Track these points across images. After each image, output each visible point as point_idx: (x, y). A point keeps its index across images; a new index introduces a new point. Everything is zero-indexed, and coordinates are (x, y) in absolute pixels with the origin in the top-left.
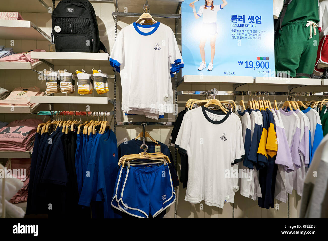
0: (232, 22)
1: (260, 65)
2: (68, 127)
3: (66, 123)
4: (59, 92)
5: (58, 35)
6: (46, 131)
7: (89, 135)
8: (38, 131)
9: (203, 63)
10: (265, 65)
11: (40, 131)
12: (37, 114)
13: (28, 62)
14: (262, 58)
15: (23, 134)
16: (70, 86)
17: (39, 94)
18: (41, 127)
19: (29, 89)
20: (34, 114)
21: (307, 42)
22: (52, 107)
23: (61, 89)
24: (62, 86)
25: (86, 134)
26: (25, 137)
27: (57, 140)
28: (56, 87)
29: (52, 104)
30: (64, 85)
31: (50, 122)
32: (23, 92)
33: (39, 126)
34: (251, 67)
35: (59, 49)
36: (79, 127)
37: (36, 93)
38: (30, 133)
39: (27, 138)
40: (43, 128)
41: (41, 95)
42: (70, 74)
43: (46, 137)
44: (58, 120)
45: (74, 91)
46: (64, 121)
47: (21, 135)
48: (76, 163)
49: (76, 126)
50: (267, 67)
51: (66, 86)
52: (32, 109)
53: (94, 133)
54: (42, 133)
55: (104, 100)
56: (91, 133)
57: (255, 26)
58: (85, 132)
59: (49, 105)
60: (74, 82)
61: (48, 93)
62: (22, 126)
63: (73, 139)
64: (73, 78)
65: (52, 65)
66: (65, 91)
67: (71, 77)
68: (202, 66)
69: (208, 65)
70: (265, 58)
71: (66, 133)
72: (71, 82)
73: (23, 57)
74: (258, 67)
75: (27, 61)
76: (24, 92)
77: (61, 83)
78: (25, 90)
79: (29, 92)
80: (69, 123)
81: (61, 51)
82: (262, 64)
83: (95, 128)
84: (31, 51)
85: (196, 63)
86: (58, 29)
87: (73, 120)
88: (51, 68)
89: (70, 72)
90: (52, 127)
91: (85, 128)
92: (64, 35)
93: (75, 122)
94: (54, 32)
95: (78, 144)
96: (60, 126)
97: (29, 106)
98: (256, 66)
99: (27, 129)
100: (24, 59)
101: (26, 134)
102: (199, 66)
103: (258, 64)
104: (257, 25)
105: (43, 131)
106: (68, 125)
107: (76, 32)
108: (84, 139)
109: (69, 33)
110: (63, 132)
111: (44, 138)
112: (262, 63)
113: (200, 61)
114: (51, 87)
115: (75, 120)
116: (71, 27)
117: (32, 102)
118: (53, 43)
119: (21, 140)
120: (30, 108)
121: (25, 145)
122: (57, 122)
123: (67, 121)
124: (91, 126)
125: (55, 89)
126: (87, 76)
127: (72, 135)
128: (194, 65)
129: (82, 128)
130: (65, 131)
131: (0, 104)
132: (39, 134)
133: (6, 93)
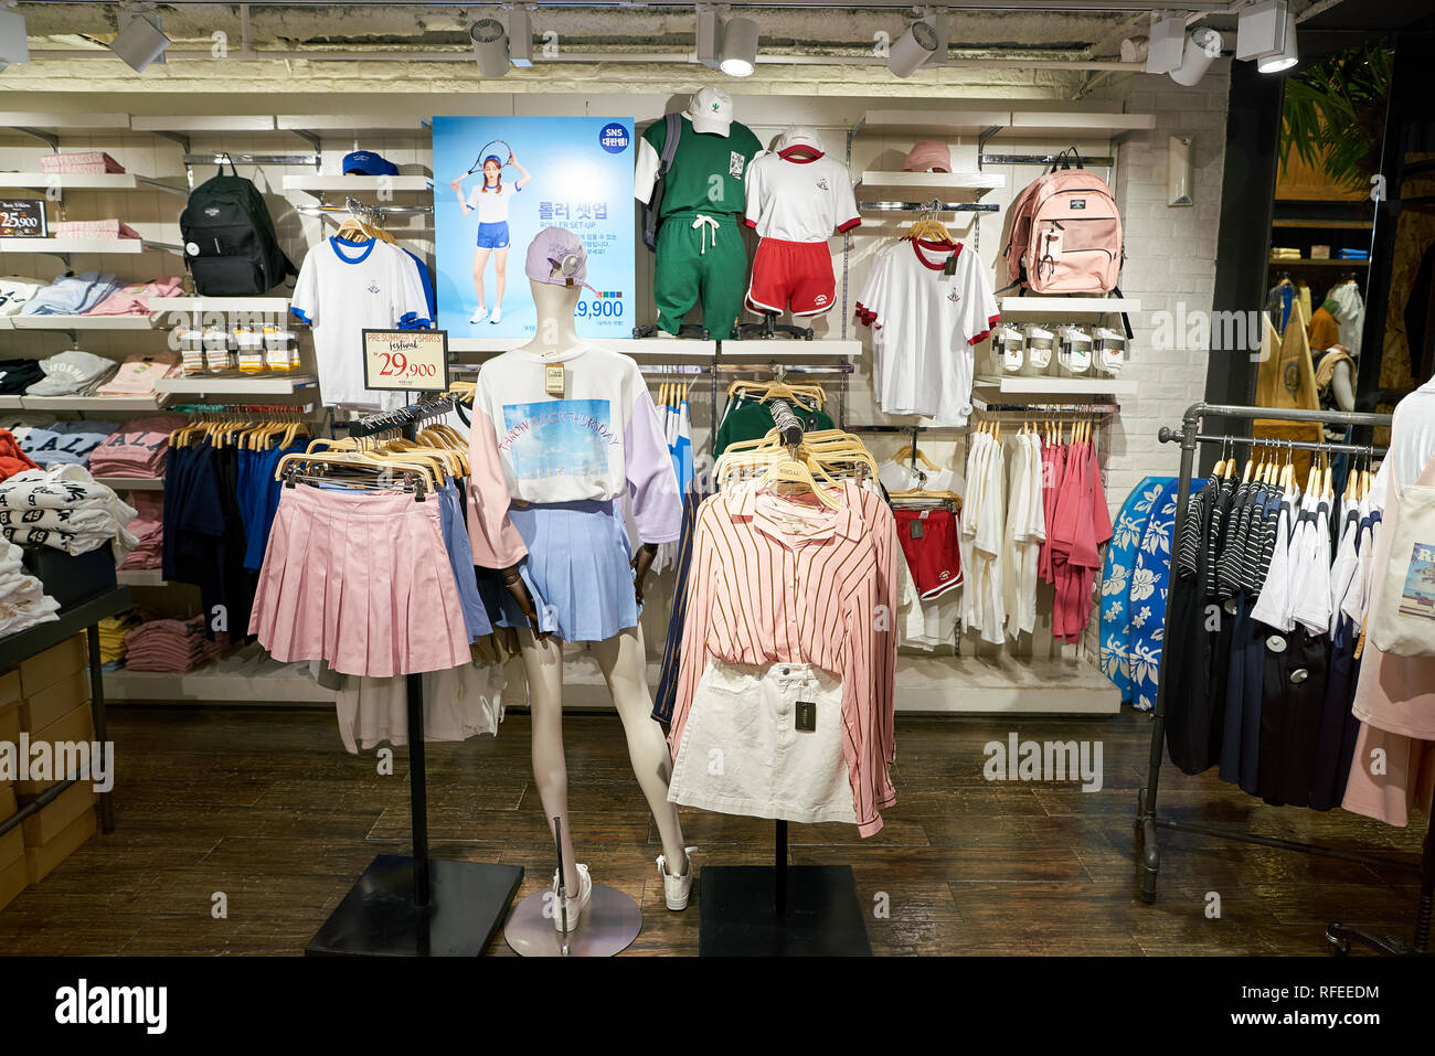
0: (542, 218)
1: (601, 309)
2: (222, 436)
4: (206, 371)
5: (195, 259)
6: (185, 444)
7: (259, 450)
8: (172, 443)
9: (481, 308)
10: (613, 309)
11: (176, 443)
12: (170, 409)
13: (144, 316)
14: (606, 295)
15: (148, 447)
16: (225, 358)
17: (171, 370)
18: (177, 435)
19: (155, 358)
20: (164, 411)
21: (697, 259)
23: (209, 364)
24: (210, 357)
25: (253, 448)
26: (153, 452)
27: (205, 459)
28: (200, 359)
30: (214, 357)
32: (143, 364)
33: (172, 435)
34: (582, 313)
36: (241, 436)
37: (168, 367)
38: (161, 445)
39: (156, 455)
40: (180, 438)
41: (175, 373)
42: (225, 336)
43: (185, 454)
45: (231, 369)
47: (144, 448)
48: (240, 501)
49: (236, 433)
50: (618, 313)
51: (218, 358)
52: (160, 403)
53: (266, 448)
54: (178, 447)
55: (284, 387)
56: (263, 448)
57: (593, 225)
58: (252, 446)
60: (232, 351)
61: (186, 371)
62: (146, 432)
63: (231, 458)
64: (229, 343)
66: (216, 368)
68: (479, 314)
69: (490, 312)
70: (612, 295)
71: (219, 447)
72: (227, 352)
73: (135, 306)
74: (597, 313)
75: (142, 312)
76: (146, 366)
77: (208, 352)
78: (147, 360)
79: (155, 365)
82: (608, 307)
83: (271, 437)
84: (151, 282)
85: (466, 308)
90: (196, 436)
91: (253, 437)
92: (206, 261)
93: (234, 427)
95: (242, 466)
97: (153, 398)
98: (592, 311)
99: (155, 438)
100: (137, 311)
101: (154, 446)
102: (473, 314)
103: (597, 306)
104: (597, 221)
105: (179, 444)
106: (221, 432)
107: (229, 252)
108: (252, 458)
109: (215, 255)
110: (213, 445)
111: (182, 455)
112: (608, 305)
113: (475, 304)
114: (192, 360)
116: (217, 244)
117: (160, 389)
118: (190, 274)
119: (146, 459)
120: (156, 400)
121: (154, 468)
124: (262, 434)
125: (199, 364)
126: (256, 339)
127: (229, 450)
128: (462, 312)
129: (247, 437)
130: (217, 443)
131: (104, 393)
132: (173, 449)
133: (113, 366)
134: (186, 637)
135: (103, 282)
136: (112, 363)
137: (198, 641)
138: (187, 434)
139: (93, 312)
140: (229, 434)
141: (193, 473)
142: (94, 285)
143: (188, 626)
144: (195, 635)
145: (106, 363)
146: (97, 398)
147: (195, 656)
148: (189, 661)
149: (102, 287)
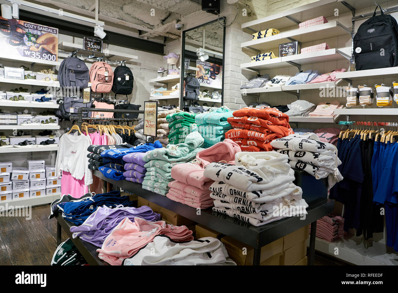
2: (366, 136)
3: (364, 131)
4: (358, 105)
5: (358, 55)
6: (347, 137)
7: (386, 143)
8: (340, 137)
11: (342, 137)
12: (338, 123)
13: (333, 82)
15: (327, 139)
16: (369, 99)
17: (339, 107)
18: (343, 133)
19: (331, 103)
20: (336, 123)
22: (349, 118)
23: (360, 102)
24: (361, 99)
25: (383, 142)
26: (329, 141)
27: (356, 145)
28: (356, 100)
29: (349, 115)
30: (363, 99)
31: (349, 130)
32: (326, 105)
33: (341, 133)
35: (359, 67)
36: (377, 136)
37: (337, 106)
38: (332, 138)
40: (344, 135)
41: (341, 107)
42: (369, 89)
43: (346, 142)
44: (356, 129)
45: (372, 104)
46: (362, 130)
47: (325, 139)
48: (372, 167)
49: (374, 135)
51: (365, 99)
52: (335, 119)
53: (391, 142)
54: (343, 139)
56: (389, 141)
58: (382, 140)
59: (347, 116)
60: (373, 95)
61: (348, 106)
62: (325, 133)
63: (370, 146)
64: (371, 92)
65: (351, 80)
66: (364, 104)
67: (370, 91)
71: (364, 139)
72: (370, 96)
73: (329, 78)
75: (332, 80)
76: (327, 106)
77: (360, 97)
78: (327, 104)
79: (331, 105)
80: (366, 131)
81: (360, 70)
83: (393, 137)
84: (334, 71)
86: (359, 50)
87: (371, 130)
88: (349, 84)
89: (368, 87)
90: (351, 134)
91: (383, 136)
92: (364, 54)
93: (373, 131)
94: (354, 53)
95: (375, 150)
96: (358, 134)
97: (332, 117)
100: (330, 80)
101: (329, 138)
105: (344, 137)
106: (366, 133)
108: (381, 146)
109: (369, 51)
110: (361, 138)
111: (344, 142)
114: (351, 101)
115: (373, 130)
116: (371, 46)
117: (335, 114)
118: (354, 63)
122: (355, 130)
123: (365, 130)
124: (389, 135)
125: (355, 103)
126: (387, 89)
127: (370, 142)
129: (380, 136)
130: (363, 138)
131: (311, 115)
132: (341, 139)
133: (313, 106)
134: (333, 226)
135: (314, 73)
136: (313, 105)
137: (337, 228)
138: (348, 133)
139: (311, 82)
140: (370, 134)
141: (350, 151)
142: (310, 74)
143: (334, 221)
144: (335, 225)
145: (311, 105)
146: (309, 117)
147: (335, 235)
148: (333, 237)
149: (313, 75)
